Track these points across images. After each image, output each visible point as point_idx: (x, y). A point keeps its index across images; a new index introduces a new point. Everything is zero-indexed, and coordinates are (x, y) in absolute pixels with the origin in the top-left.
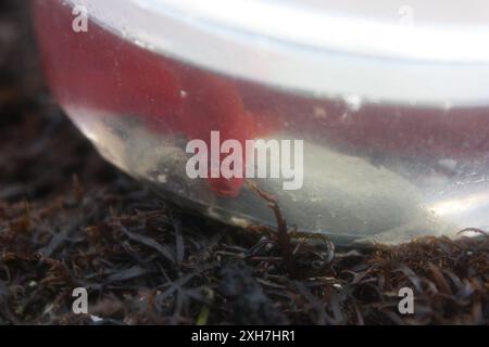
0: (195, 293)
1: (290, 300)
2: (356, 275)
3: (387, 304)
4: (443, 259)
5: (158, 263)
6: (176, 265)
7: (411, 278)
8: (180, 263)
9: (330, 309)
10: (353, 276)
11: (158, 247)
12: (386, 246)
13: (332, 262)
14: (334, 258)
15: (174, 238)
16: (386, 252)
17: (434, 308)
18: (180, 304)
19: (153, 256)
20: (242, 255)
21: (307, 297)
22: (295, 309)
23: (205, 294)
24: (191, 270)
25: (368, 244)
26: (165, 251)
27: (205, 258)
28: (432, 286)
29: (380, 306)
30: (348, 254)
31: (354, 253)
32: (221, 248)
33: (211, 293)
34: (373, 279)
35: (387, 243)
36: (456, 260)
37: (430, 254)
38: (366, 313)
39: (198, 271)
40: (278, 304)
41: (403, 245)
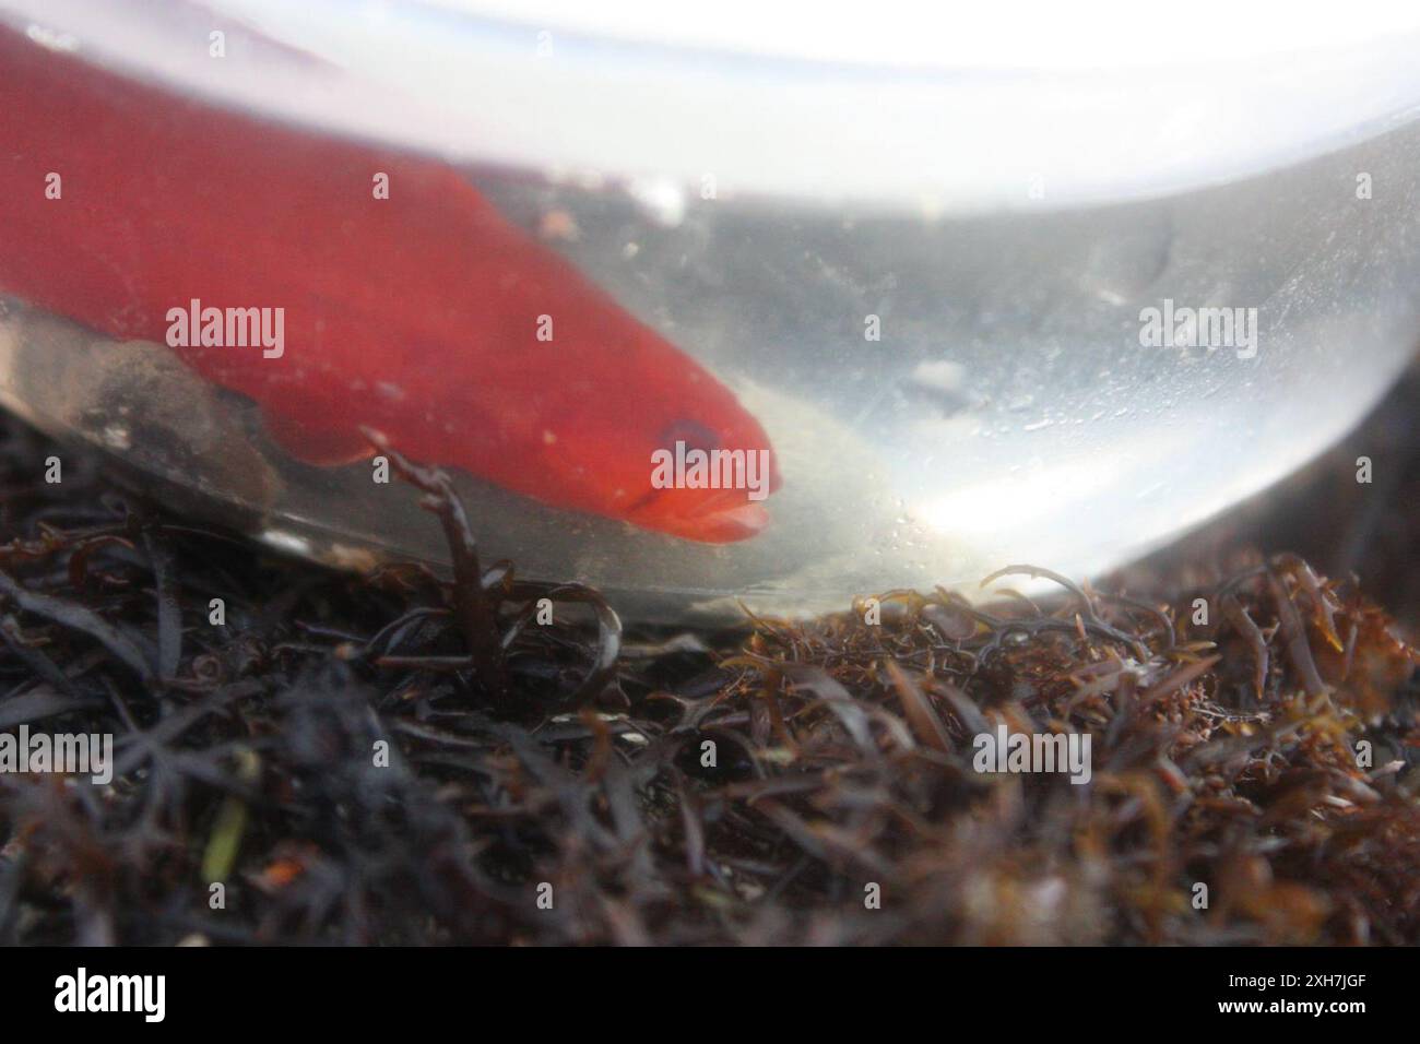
0: (204, 765)
1: (487, 779)
2: (688, 704)
3: (773, 788)
4: (939, 654)
5: (104, 678)
6: (158, 683)
7: (836, 707)
8: (167, 677)
9: (603, 803)
10: (679, 709)
11: (103, 631)
12: (776, 623)
13: (614, 668)
14: (621, 657)
15: (154, 603)
16: (777, 639)
17: (900, 792)
18: (158, 796)
19: (91, 661)
20: (347, 650)
21: (538, 770)
22: (505, 806)
23: (232, 764)
24: (197, 697)
25: (728, 617)
26: (122, 643)
27: (244, 664)
28: (899, 732)
29: (751, 794)
30: (669, 647)
31: (690, 642)
32: (295, 634)
33: (251, 763)
34: (739, 717)
35: (786, 614)
36: (978, 659)
37: (903, 641)
38: (712, 814)
39: (219, 700)
40: (450, 792)
41: (829, 618)
